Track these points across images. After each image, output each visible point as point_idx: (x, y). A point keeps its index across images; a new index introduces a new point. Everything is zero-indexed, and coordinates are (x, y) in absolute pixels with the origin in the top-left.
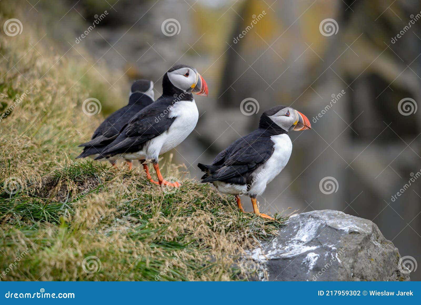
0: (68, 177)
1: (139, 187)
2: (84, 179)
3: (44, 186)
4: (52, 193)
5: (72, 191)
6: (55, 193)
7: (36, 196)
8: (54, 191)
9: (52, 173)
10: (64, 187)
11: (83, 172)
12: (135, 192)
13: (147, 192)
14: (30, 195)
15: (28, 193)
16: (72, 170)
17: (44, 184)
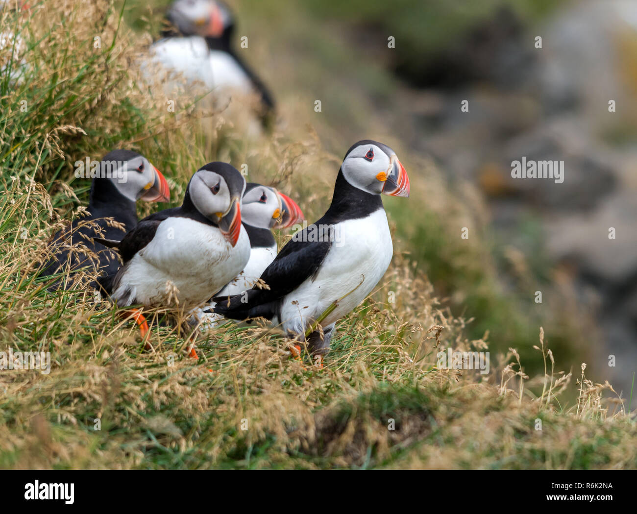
0: (367, 415)
1: (520, 433)
2: (402, 417)
3: (319, 434)
4: (335, 449)
5: (376, 445)
6: (341, 449)
7: (302, 455)
8: (339, 443)
9: (334, 403)
10: (360, 434)
11: (401, 403)
12: (511, 443)
13: (534, 442)
14: (290, 454)
15: (284, 448)
16: (376, 398)
17: (317, 430)
